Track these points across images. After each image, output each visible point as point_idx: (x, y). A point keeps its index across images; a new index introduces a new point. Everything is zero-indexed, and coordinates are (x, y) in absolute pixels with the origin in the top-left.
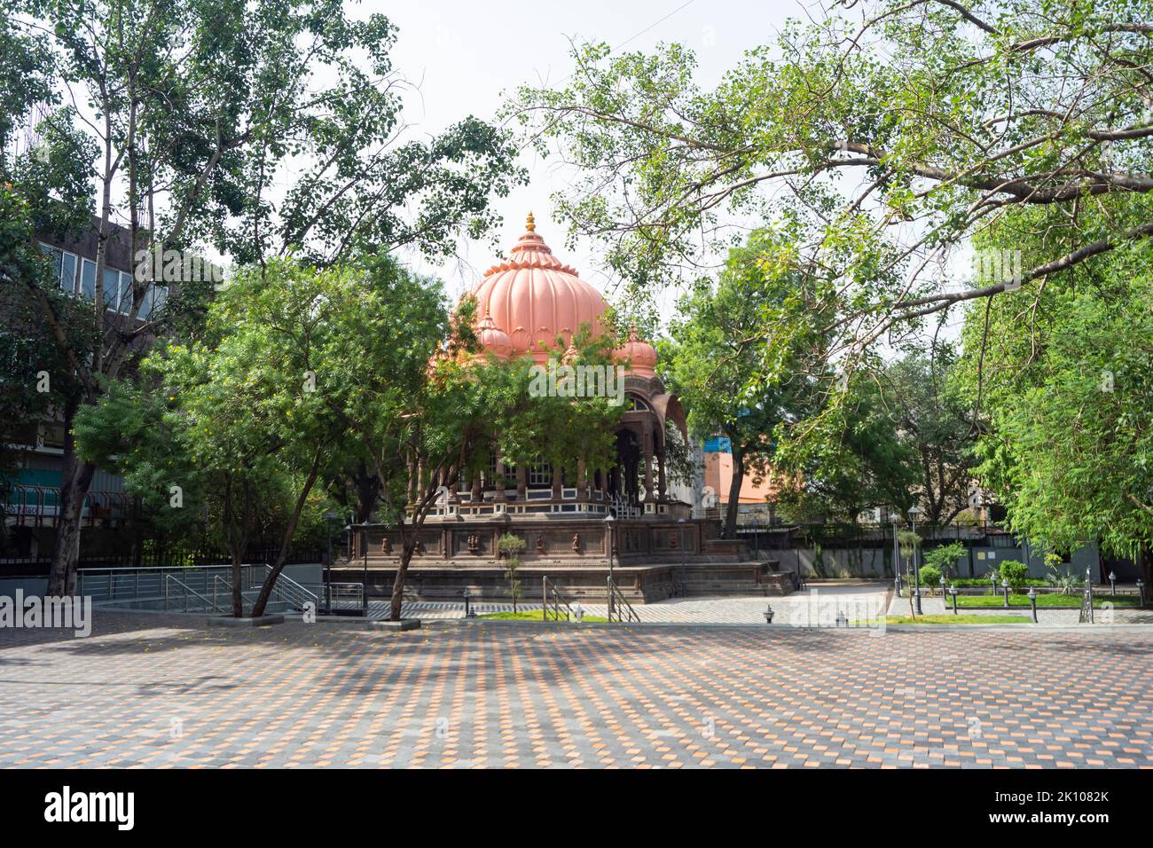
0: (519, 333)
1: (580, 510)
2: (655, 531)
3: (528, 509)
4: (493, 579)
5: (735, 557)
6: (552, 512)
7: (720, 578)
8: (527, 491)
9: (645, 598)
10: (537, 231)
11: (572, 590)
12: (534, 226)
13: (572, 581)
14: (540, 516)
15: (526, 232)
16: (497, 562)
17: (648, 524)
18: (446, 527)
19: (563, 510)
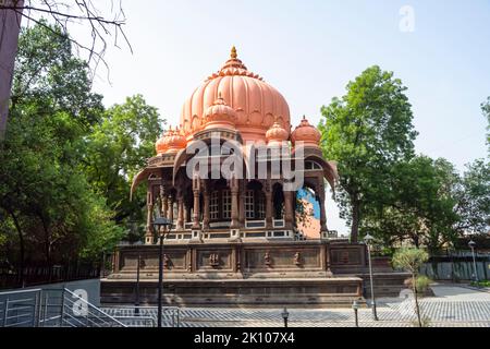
12: (236, 55)
16: (234, 274)
18: (191, 247)
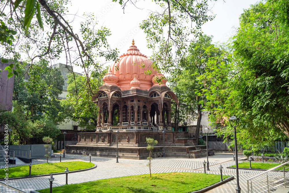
0: (121, 75)
1: (135, 128)
2: (161, 135)
3: (122, 128)
4: (103, 150)
5: (184, 144)
7: (177, 151)
8: (122, 123)
9: (139, 158)
10: (135, 45)
11: (120, 154)
12: (134, 43)
13: (122, 151)
14: (124, 131)
15: (132, 45)
16: (107, 145)
17: (159, 133)
18: (96, 134)
19: (131, 129)
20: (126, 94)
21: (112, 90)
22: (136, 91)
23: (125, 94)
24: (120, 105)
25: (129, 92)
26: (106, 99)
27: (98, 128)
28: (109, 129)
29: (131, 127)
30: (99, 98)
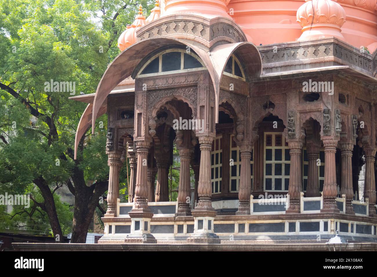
1: (326, 229)
3: (253, 228)
6: (287, 232)
8: (252, 201)
14: (266, 239)
19: (302, 230)
20: (277, 64)
21: (215, 40)
22: (331, 52)
23: (272, 64)
24: (241, 117)
25: (294, 55)
26: (183, 80)
27: (110, 227)
28: (200, 227)
29: (301, 224)
30: (139, 76)
